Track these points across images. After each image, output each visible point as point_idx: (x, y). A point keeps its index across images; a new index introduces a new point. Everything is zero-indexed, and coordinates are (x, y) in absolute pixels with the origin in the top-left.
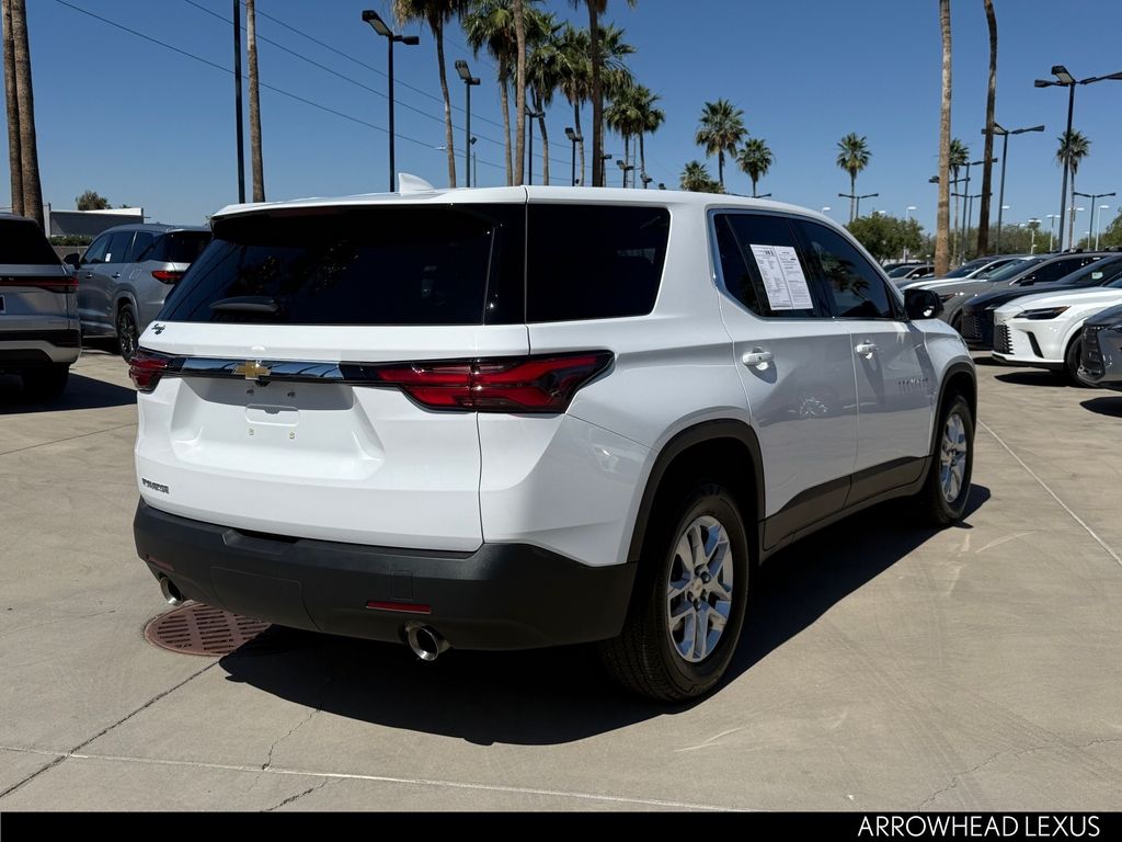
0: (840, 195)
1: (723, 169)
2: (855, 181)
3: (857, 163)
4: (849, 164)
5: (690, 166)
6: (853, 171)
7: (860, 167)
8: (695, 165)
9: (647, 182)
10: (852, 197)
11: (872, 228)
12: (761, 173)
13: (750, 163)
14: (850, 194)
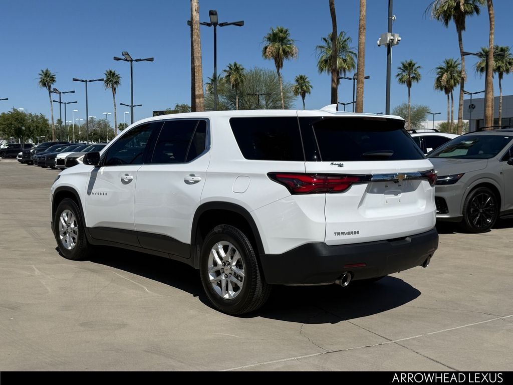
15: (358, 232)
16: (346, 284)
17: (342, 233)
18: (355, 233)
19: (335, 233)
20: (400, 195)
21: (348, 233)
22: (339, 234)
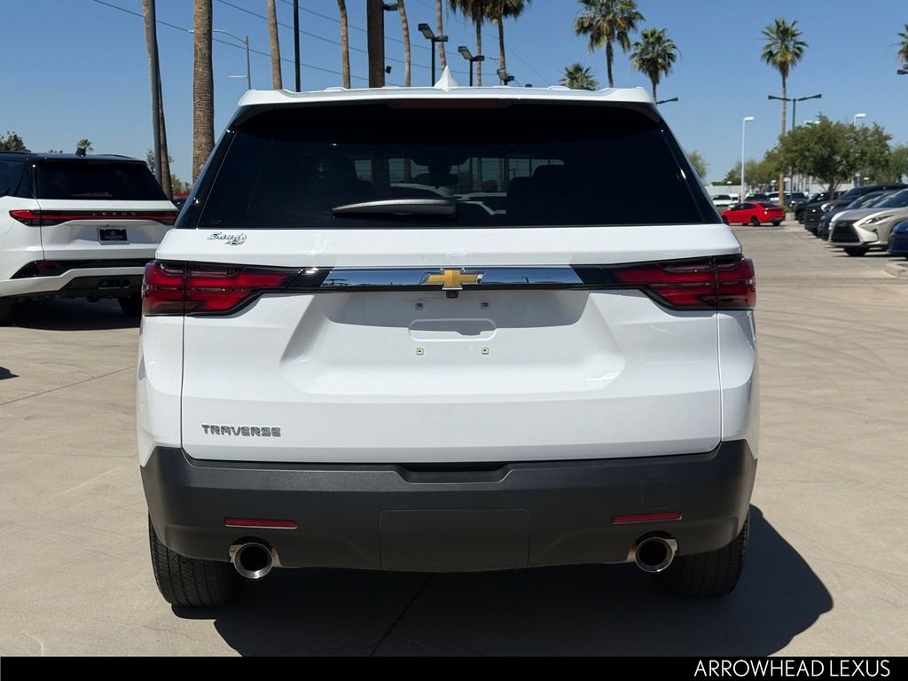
0: (770, 98)
1: (613, 67)
2: (787, 80)
3: (789, 57)
4: (779, 58)
5: (571, 69)
6: (784, 69)
7: (793, 62)
8: (578, 69)
9: (507, 80)
10: (784, 99)
11: (821, 138)
12: (662, 73)
13: (649, 60)
14: (782, 97)
15: (276, 432)
16: (257, 574)
17: (225, 430)
18: (266, 432)
19: (206, 427)
20: (486, 337)
21: (244, 431)
22: (215, 429)
